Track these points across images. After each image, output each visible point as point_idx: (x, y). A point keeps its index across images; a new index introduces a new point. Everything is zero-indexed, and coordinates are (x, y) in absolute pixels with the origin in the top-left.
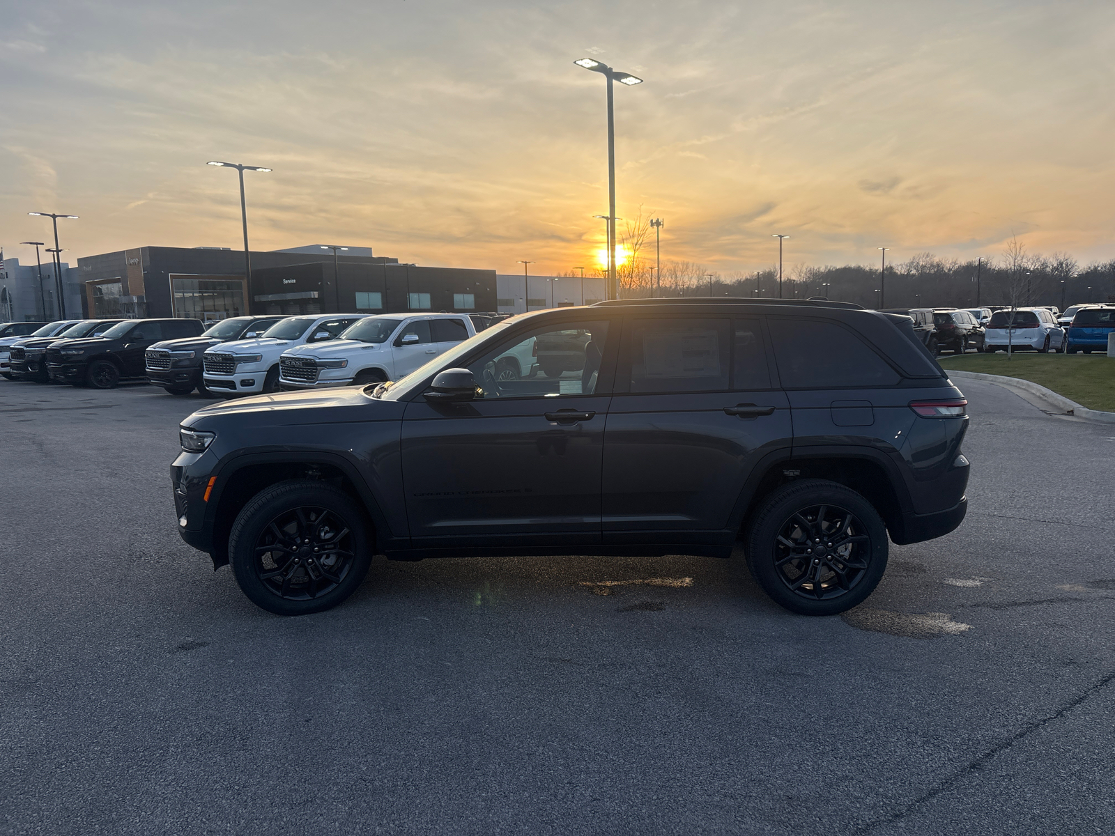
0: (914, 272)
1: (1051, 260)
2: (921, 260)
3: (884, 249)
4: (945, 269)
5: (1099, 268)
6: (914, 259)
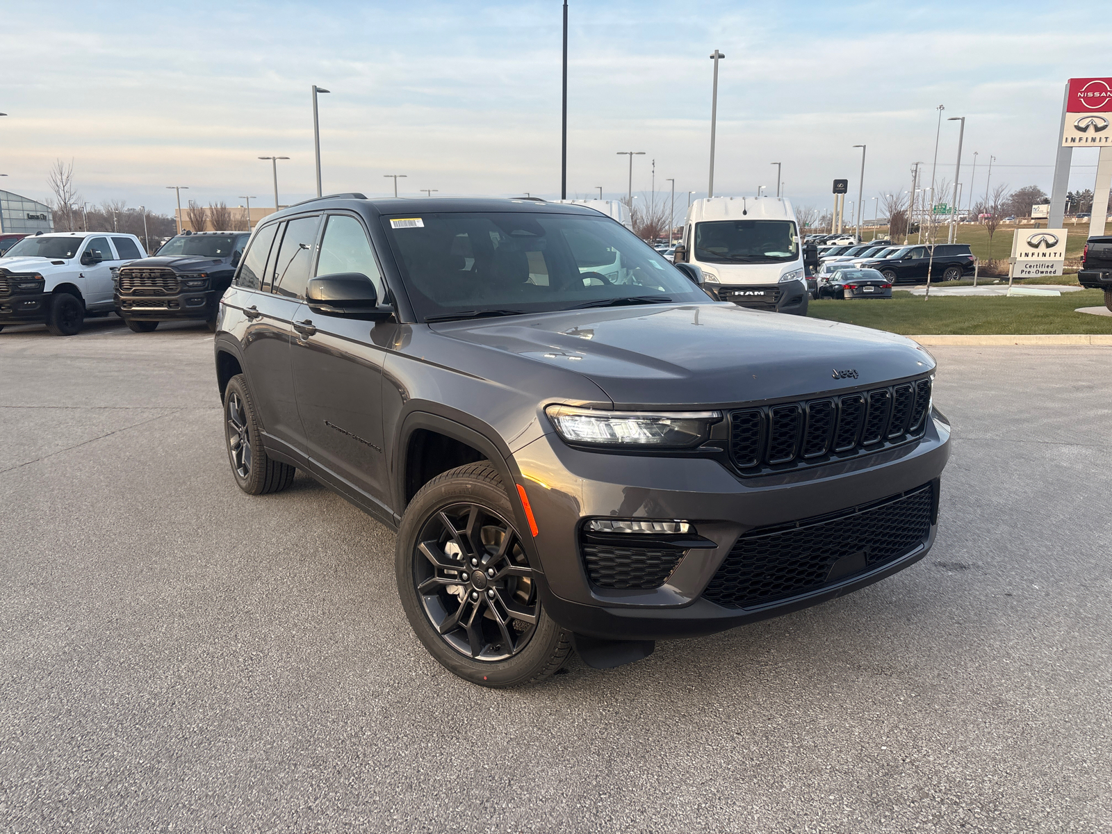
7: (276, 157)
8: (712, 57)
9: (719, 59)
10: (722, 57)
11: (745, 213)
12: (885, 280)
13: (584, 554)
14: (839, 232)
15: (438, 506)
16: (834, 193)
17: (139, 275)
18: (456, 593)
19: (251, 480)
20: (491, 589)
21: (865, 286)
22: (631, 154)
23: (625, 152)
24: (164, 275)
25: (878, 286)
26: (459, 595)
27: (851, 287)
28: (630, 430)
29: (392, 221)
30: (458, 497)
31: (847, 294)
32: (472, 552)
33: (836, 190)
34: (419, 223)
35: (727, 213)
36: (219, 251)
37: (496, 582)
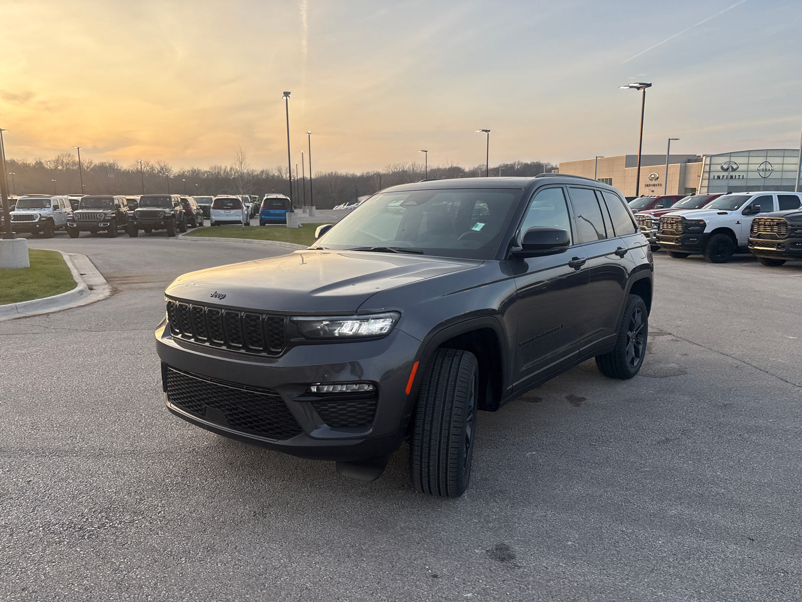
0: (60, 168)
1: (156, 165)
2: (64, 158)
3: (78, 148)
4: (84, 167)
5: (186, 173)
6: (59, 157)
17: (763, 223)
24: (779, 224)
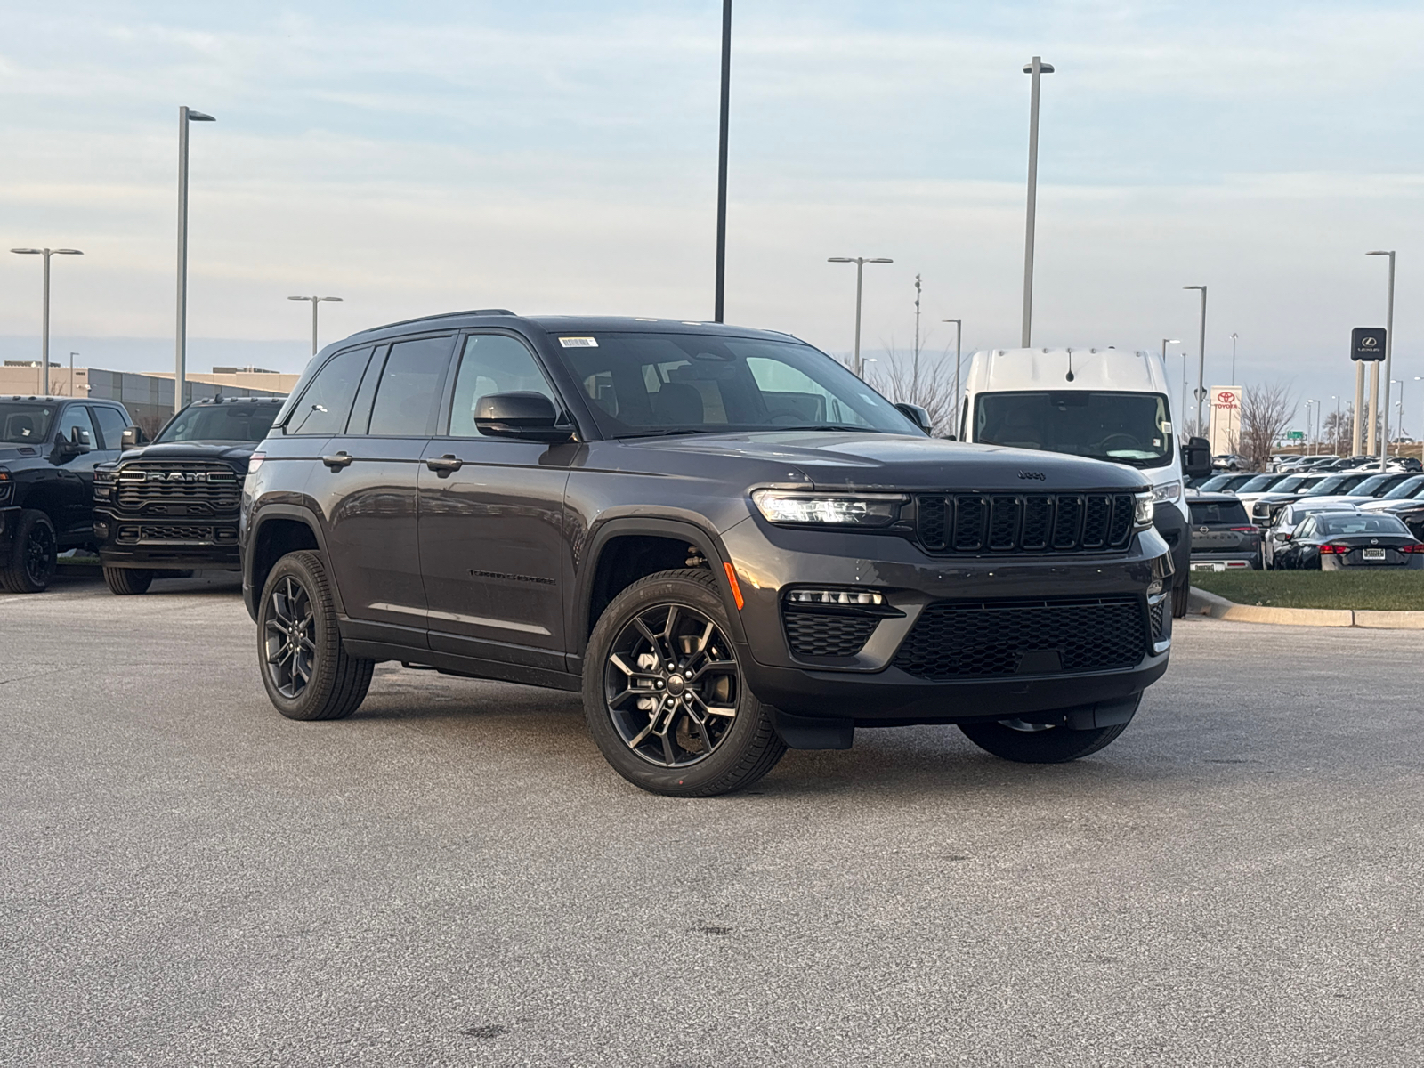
7: (52, 249)
8: (1027, 70)
9: (1042, 75)
10: (1050, 70)
11: (1070, 377)
12: (1411, 536)
13: (786, 622)
14: (1371, 452)
15: (635, 611)
16: (1355, 359)
18: (649, 708)
19: (311, 694)
20: (688, 692)
21: (1366, 547)
22: (861, 261)
23: (847, 257)
25: (1396, 548)
26: (652, 709)
27: (1335, 550)
28: (830, 512)
29: (561, 340)
30: (657, 598)
31: (1328, 564)
32: (669, 656)
33: (1358, 353)
34: (592, 342)
35: (1035, 375)
36: (27, 433)
37: (693, 683)
